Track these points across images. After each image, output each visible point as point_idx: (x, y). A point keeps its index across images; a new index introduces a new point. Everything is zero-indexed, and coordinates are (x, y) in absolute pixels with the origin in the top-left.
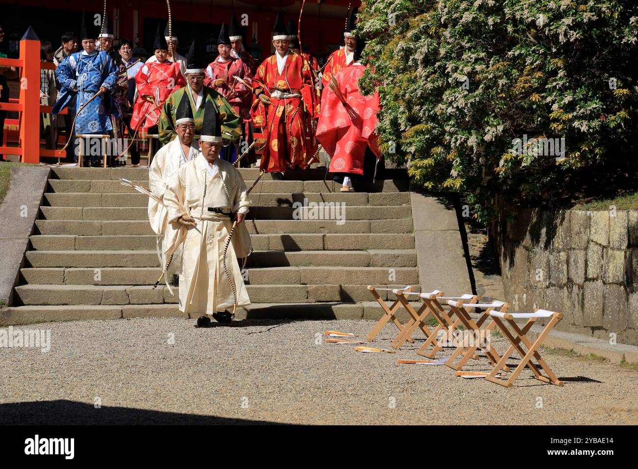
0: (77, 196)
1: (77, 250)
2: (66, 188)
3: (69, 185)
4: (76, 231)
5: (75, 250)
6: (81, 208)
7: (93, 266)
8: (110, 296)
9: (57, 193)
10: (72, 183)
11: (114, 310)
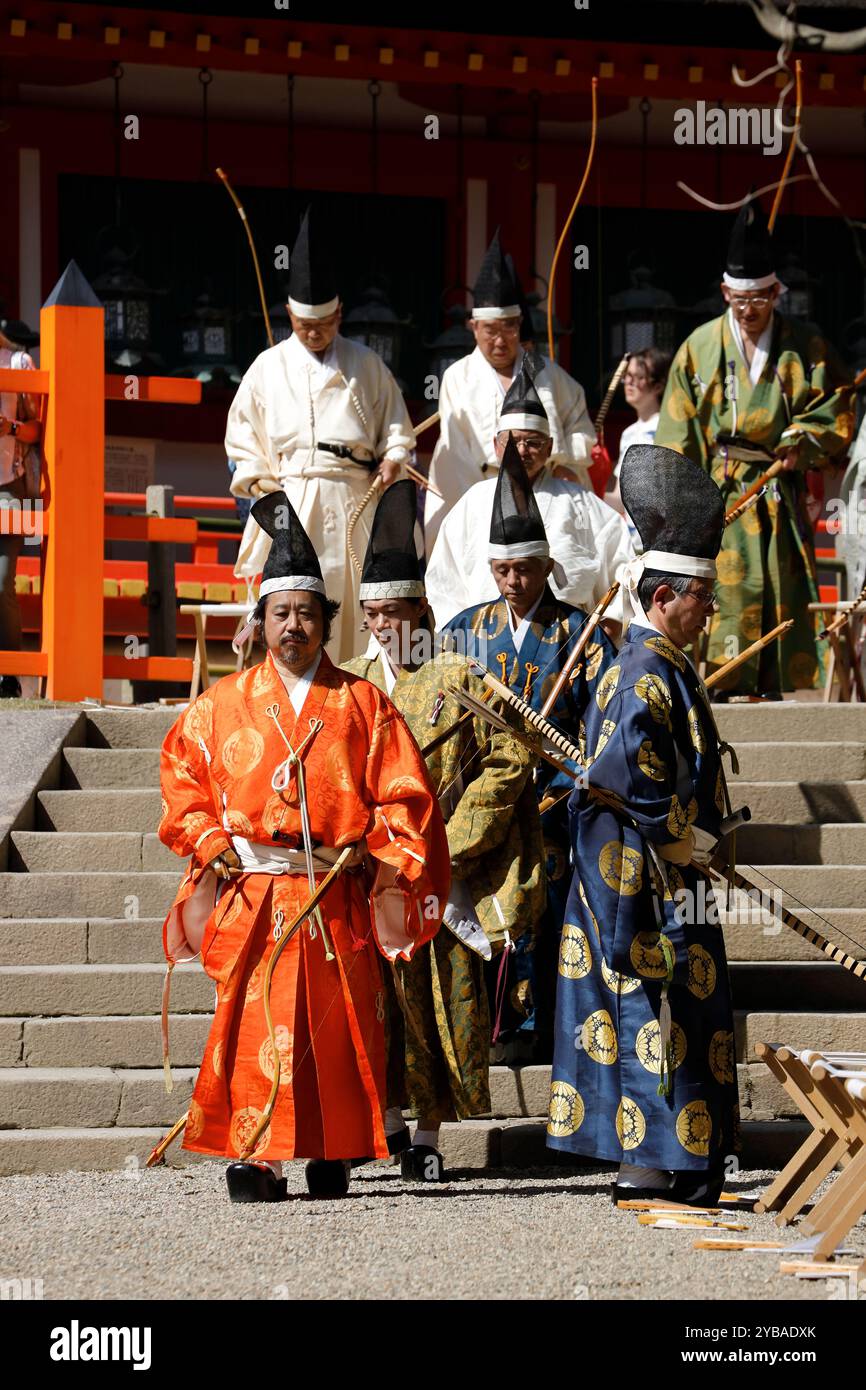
0: (138, 797)
1: (95, 962)
2: (120, 775)
3: (127, 764)
4: (107, 906)
5: (88, 962)
6: (139, 834)
7: (126, 1011)
8: (143, 1100)
9: (87, 791)
10: (136, 761)
11: (137, 1139)
